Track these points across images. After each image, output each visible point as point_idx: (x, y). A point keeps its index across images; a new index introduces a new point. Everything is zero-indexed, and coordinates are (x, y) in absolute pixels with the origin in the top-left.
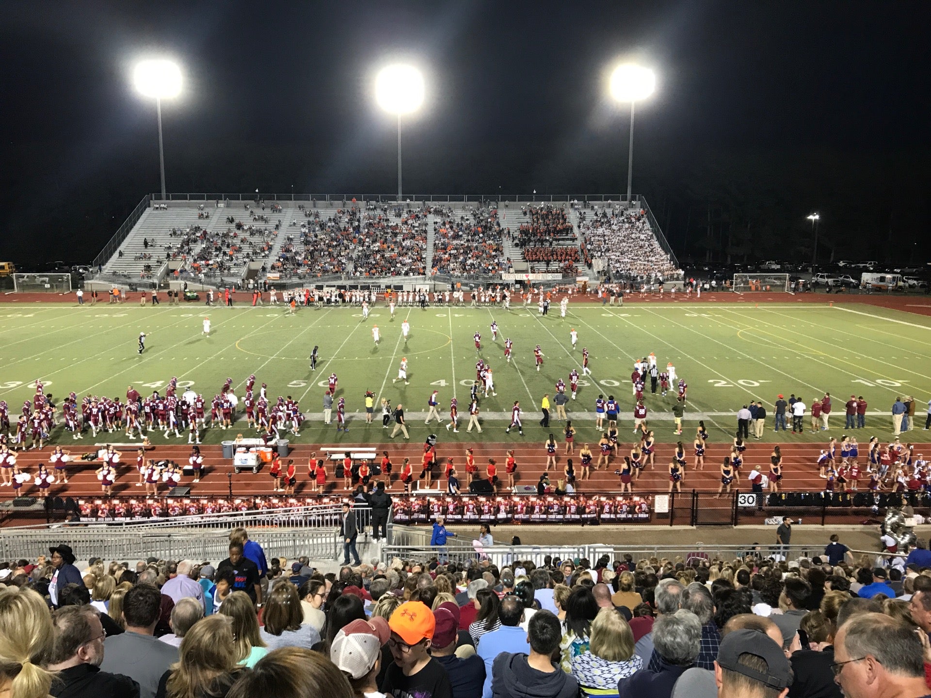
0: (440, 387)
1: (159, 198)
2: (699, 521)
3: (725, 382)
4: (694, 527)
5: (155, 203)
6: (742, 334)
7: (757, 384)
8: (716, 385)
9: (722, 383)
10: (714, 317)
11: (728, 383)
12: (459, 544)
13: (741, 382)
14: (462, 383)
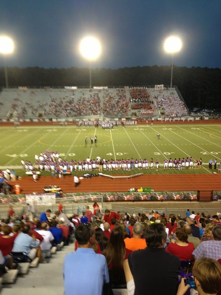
0: (110, 156)
1: (5, 87)
2: (200, 200)
3: (206, 153)
4: (198, 202)
5: (4, 90)
6: (211, 135)
7: (217, 153)
8: (203, 154)
9: (205, 153)
10: (202, 130)
11: (207, 153)
12: (125, 208)
13: (212, 153)
14: (117, 154)
